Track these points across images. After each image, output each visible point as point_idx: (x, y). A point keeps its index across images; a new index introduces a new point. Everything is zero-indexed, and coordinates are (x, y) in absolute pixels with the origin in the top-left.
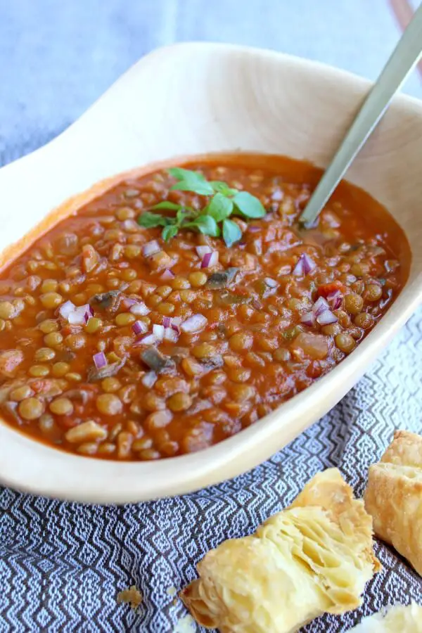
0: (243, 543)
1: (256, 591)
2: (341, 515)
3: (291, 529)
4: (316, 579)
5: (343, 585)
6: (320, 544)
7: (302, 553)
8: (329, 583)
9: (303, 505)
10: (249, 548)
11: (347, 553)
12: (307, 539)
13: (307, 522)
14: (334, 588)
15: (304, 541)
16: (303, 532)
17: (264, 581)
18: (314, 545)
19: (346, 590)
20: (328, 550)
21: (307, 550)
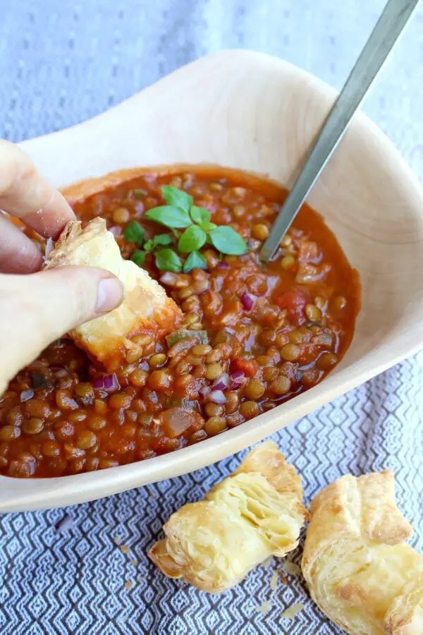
0: (200, 506)
1: (215, 542)
2: (275, 477)
3: (237, 492)
4: (260, 530)
5: (282, 532)
6: (261, 502)
7: (247, 510)
8: (270, 532)
9: (245, 472)
10: (206, 508)
11: (282, 507)
12: (250, 499)
13: (249, 486)
14: (275, 535)
15: (247, 501)
16: (247, 494)
17: (222, 533)
18: (256, 503)
19: (286, 536)
20: (268, 506)
21: (250, 508)
